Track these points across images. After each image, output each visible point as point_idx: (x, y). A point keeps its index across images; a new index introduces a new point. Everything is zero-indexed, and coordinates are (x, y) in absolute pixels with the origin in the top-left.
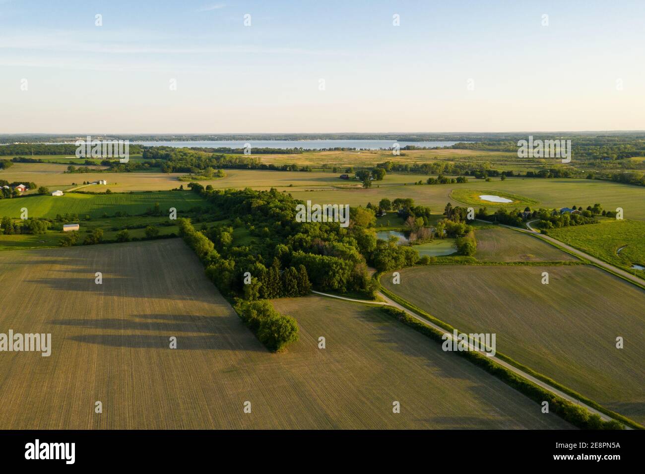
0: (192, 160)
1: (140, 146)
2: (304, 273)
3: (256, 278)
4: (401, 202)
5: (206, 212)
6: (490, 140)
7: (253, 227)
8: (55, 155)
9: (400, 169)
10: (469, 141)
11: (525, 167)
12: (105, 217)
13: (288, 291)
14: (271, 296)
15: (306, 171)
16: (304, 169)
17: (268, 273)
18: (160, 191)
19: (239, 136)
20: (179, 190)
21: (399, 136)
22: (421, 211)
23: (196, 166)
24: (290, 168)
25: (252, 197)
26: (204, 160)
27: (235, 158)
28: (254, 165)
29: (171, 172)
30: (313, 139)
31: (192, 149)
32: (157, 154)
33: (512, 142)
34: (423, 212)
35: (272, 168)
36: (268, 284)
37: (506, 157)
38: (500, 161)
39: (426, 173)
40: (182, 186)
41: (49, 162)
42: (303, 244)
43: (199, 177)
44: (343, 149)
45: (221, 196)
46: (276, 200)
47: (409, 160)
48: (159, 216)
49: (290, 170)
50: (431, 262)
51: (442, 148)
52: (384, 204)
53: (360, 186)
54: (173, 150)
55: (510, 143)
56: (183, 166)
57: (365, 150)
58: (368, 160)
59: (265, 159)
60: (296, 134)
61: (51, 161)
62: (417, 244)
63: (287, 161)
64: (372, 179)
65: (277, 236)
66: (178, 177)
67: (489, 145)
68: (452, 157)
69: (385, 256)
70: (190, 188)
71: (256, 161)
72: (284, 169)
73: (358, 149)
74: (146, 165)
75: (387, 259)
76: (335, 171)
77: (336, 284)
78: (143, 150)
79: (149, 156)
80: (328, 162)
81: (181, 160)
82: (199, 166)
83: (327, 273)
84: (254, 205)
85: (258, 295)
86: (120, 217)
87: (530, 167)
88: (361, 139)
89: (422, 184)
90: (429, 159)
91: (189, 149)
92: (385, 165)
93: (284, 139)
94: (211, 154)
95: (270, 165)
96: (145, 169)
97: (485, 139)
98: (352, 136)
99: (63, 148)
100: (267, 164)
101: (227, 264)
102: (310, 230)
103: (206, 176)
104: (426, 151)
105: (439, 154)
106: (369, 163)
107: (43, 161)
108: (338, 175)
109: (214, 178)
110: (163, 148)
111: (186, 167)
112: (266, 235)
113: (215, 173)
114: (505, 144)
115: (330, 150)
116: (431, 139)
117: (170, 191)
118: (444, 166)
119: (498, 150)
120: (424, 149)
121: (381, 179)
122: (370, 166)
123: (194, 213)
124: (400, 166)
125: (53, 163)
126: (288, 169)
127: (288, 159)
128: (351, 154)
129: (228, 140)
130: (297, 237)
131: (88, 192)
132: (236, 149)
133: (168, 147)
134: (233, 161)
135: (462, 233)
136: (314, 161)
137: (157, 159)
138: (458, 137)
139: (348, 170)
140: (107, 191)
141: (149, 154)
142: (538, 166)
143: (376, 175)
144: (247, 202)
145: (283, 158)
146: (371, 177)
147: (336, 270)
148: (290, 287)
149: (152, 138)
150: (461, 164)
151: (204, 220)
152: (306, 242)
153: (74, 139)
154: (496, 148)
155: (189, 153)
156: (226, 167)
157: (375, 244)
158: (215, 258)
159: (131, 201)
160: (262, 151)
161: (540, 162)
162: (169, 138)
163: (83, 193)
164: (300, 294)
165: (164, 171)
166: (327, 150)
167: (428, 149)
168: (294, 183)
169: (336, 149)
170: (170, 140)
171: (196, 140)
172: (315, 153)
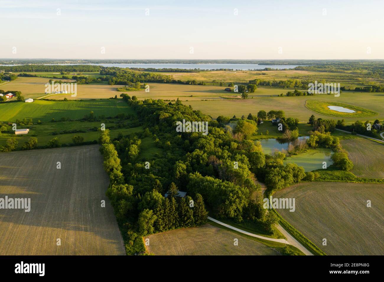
0: (129, 76)
1: (100, 67)
2: (200, 202)
3: (152, 211)
4: (274, 113)
5: (128, 118)
6: (317, 64)
7: (158, 140)
8: (47, 72)
9: (265, 84)
10: (304, 65)
11: (349, 83)
12: (53, 121)
13: (184, 222)
14: (167, 228)
15: (202, 85)
16: (201, 84)
17: (164, 204)
18: (101, 99)
19: (162, 61)
20: (114, 99)
21: (259, 61)
22: (292, 122)
23: (130, 81)
24: (191, 83)
25: (161, 109)
26: (136, 76)
27: (156, 75)
28: (168, 80)
29: (113, 85)
30: (206, 63)
31: (132, 69)
32: (109, 72)
33: (332, 66)
34: (293, 123)
35: (179, 82)
36: (164, 216)
37: (333, 76)
38: (330, 79)
39: (283, 87)
40: (116, 96)
41: (41, 77)
42: (200, 161)
43: (131, 89)
44: (225, 70)
45: (140, 105)
46: (179, 112)
47: (269, 78)
48: (92, 121)
49: (191, 84)
50: (315, 179)
51: (288, 70)
52: (261, 114)
53: (239, 97)
54: (119, 69)
55: (332, 67)
56: (122, 80)
57: (239, 70)
58: (242, 77)
59: (176, 76)
60: (196, 60)
61: (42, 76)
62: (294, 154)
63: (190, 77)
64: (247, 91)
65: (177, 149)
66: (117, 88)
67: (318, 67)
68: (297, 75)
69: (275, 175)
70: (122, 98)
71: (170, 77)
72: (187, 83)
73: (234, 70)
74: (99, 79)
75: (277, 178)
76: (221, 85)
77: (232, 212)
78: (101, 69)
79: (103, 73)
80: (216, 78)
81: (122, 76)
82: (132, 81)
83: (224, 202)
84: (162, 117)
85: (152, 229)
86: (65, 121)
87: (353, 83)
88: (235, 63)
89: (283, 96)
90: (282, 77)
91: (129, 69)
92: (254, 82)
93: (188, 63)
94: (142, 72)
95: (178, 81)
96: (98, 82)
97: (314, 64)
98: (230, 61)
99: (53, 68)
100: (177, 79)
101: (125, 190)
102: (207, 145)
103: (136, 88)
104: (278, 71)
105: (288, 74)
106: (243, 79)
107: (37, 76)
108: (224, 88)
109: (140, 89)
110: (114, 68)
111: (124, 81)
112: (168, 148)
113: (141, 86)
114: (328, 67)
115: (217, 70)
116: (279, 63)
117: (108, 99)
118: (294, 83)
119: (326, 71)
120: (277, 70)
121: (254, 92)
122: (244, 82)
123: (119, 119)
124: (265, 82)
125: (43, 77)
126: (190, 83)
127: (191, 76)
128: (231, 73)
129: (155, 63)
130: (195, 153)
131: (52, 100)
132: (159, 69)
133: (117, 67)
134: (155, 77)
135: (331, 144)
136: (207, 78)
137: (107, 76)
138: (296, 62)
139: (230, 85)
140: (64, 99)
141: (104, 72)
142: (358, 83)
143: (250, 89)
144: (157, 114)
145: (187, 75)
146: (246, 90)
147: (233, 199)
148: (186, 218)
149: (110, 62)
150: (305, 81)
151: (124, 126)
152: (203, 159)
153: (64, 62)
154: (324, 70)
155: (128, 72)
156: (149, 81)
157: (263, 161)
158: (118, 177)
159: (79, 107)
160: (174, 71)
161: (358, 80)
162: (120, 62)
163: (47, 100)
164: (196, 224)
165: (109, 84)
166: (215, 70)
167: (279, 70)
168: (194, 94)
169: (221, 70)
170: (120, 63)
171: (136, 63)
172: (207, 72)
